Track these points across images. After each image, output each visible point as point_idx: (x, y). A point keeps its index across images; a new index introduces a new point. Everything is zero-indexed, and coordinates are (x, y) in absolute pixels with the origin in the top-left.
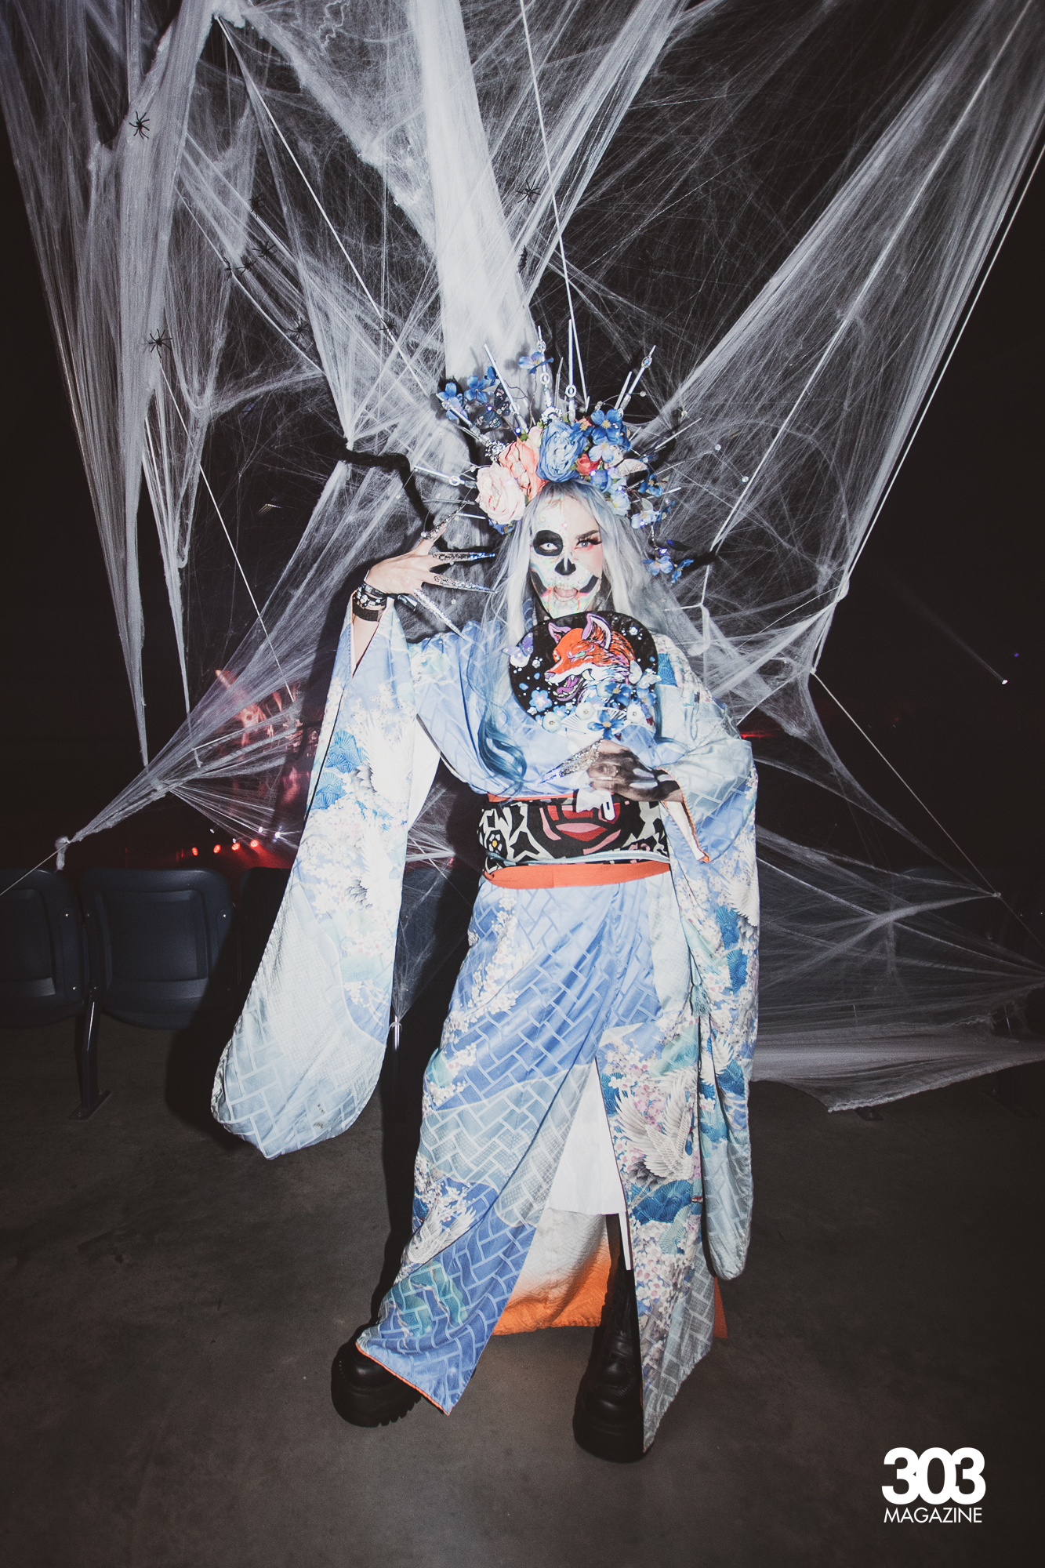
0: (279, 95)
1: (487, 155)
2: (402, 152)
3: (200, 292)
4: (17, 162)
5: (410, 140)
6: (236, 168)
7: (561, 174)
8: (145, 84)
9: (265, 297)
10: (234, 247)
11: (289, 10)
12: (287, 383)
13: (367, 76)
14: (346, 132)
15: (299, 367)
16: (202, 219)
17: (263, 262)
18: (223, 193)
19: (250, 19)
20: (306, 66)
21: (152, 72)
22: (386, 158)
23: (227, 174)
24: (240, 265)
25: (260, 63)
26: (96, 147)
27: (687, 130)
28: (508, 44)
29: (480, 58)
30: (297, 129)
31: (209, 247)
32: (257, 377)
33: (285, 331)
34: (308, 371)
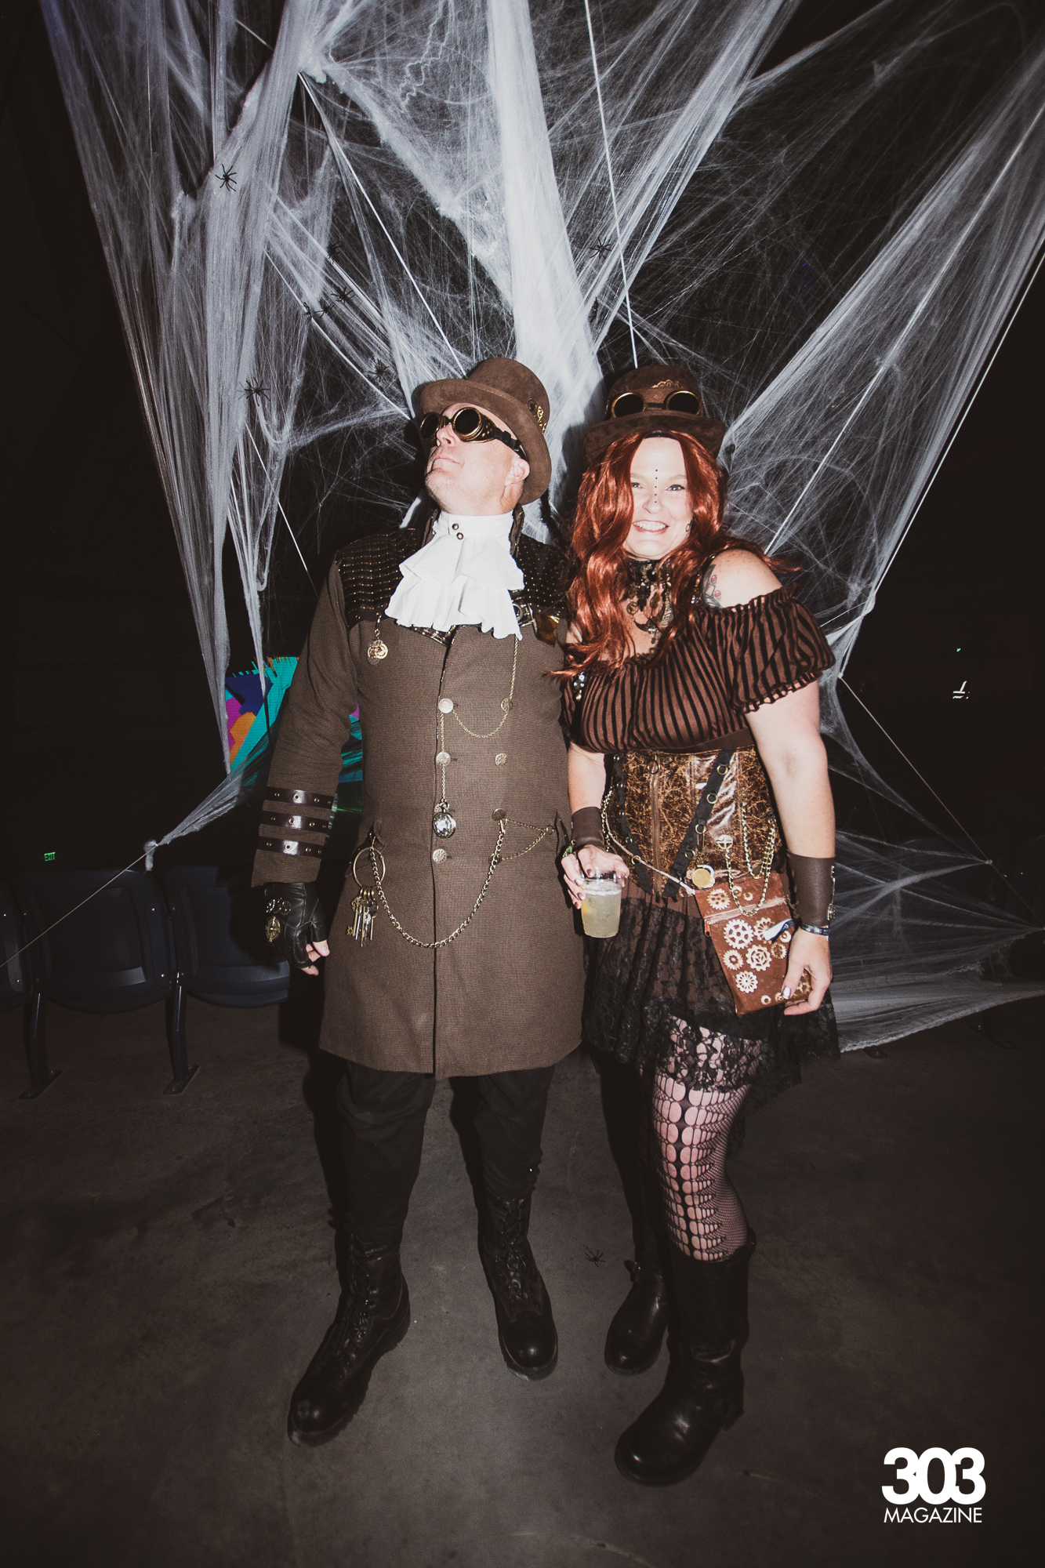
0: (359, 149)
1: (563, 220)
2: (479, 207)
3: (279, 334)
4: (94, 206)
5: (489, 196)
6: (314, 217)
7: (629, 235)
8: (231, 137)
9: (343, 339)
10: (311, 290)
11: (371, 68)
12: (366, 418)
13: (447, 135)
14: (426, 188)
15: (377, 405)
16: (281, 265)
17: (340, 306)
18: (301, 240)
19: (331, 74)
20: (387, 123)
21: (238, 127)
22: (464, 212)
23: (305, 222)
24: (318, 308)
25: (342, 118)
26: (179, 196)
27: (746, 192)
28: (584, 111)
29: (557, 124)
30: (378, 183)
31: (288, 290)
32: (335, 414)
33: (362, 371)
34: (384, 408)
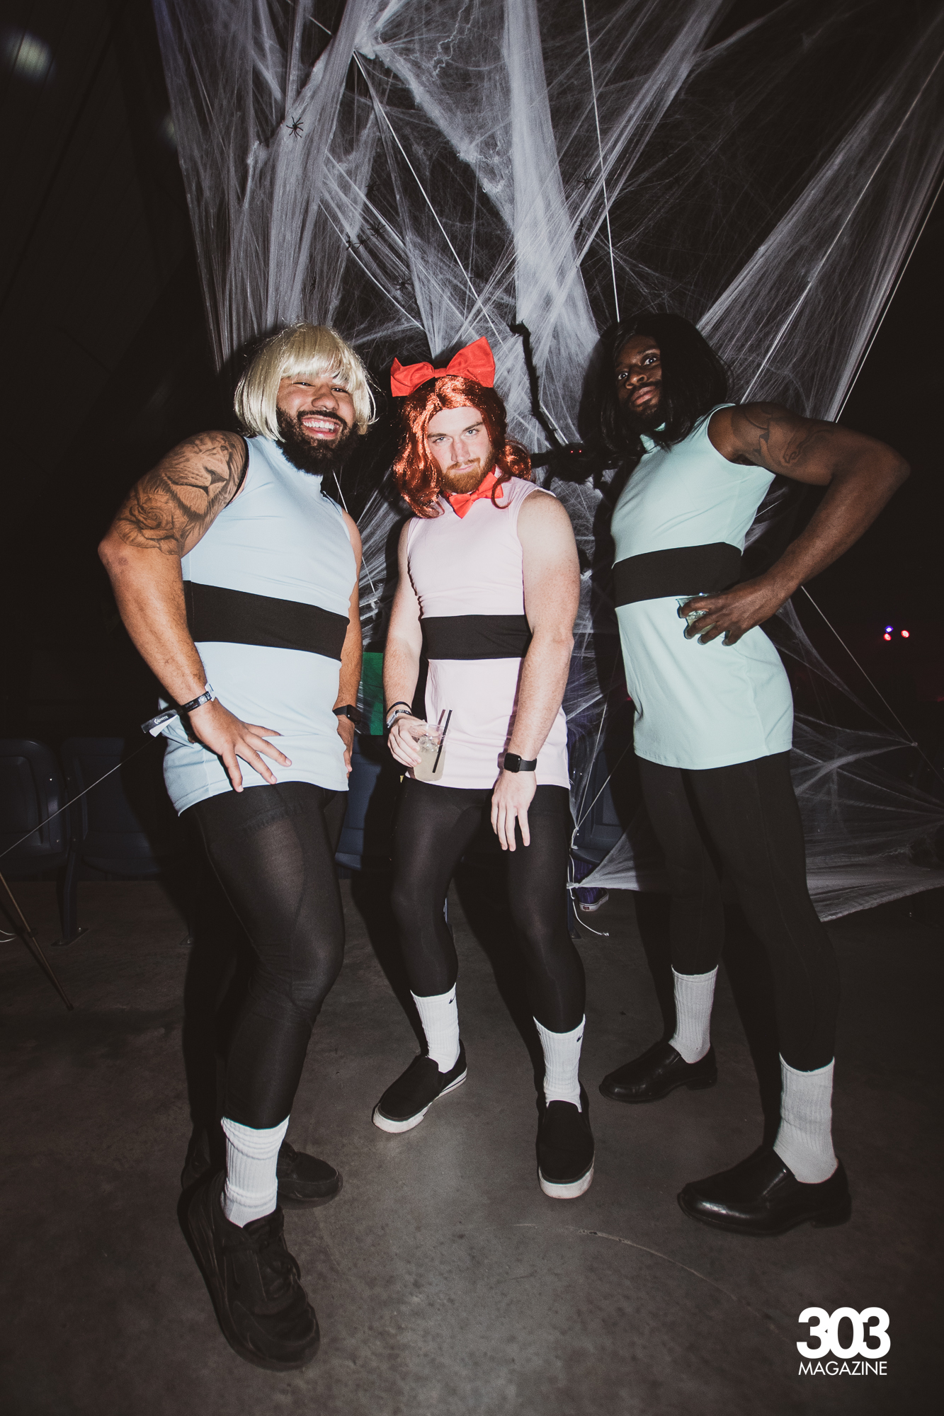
0: (397, 112)
1: (556, 156)
2: (491, 152)
3: (322, 263)
5: (498, 143)
6: (357, 167)
7: (610, 167)
9: (374, 266)
10: (351, 228)
11: (411, 46)
12: (390, 331)
13: (468, 95)
14: (448, 138)
15: (399, 320)
16: (327, 207)
17: (374, 239)
18: (345, 188)
19: (379, 53)
20: (420, 88)
21: (306, 88)
22: (479, 157)
23: (349, 173)
24: (354, 239)
25: (385, 86)
26: (255, 145)
28: (576, 71)
29: (555, 82)
30: (411, 137)
31: (332, 228)
32: (364, 328)
33: (389, 292)
34: (406, 323)
